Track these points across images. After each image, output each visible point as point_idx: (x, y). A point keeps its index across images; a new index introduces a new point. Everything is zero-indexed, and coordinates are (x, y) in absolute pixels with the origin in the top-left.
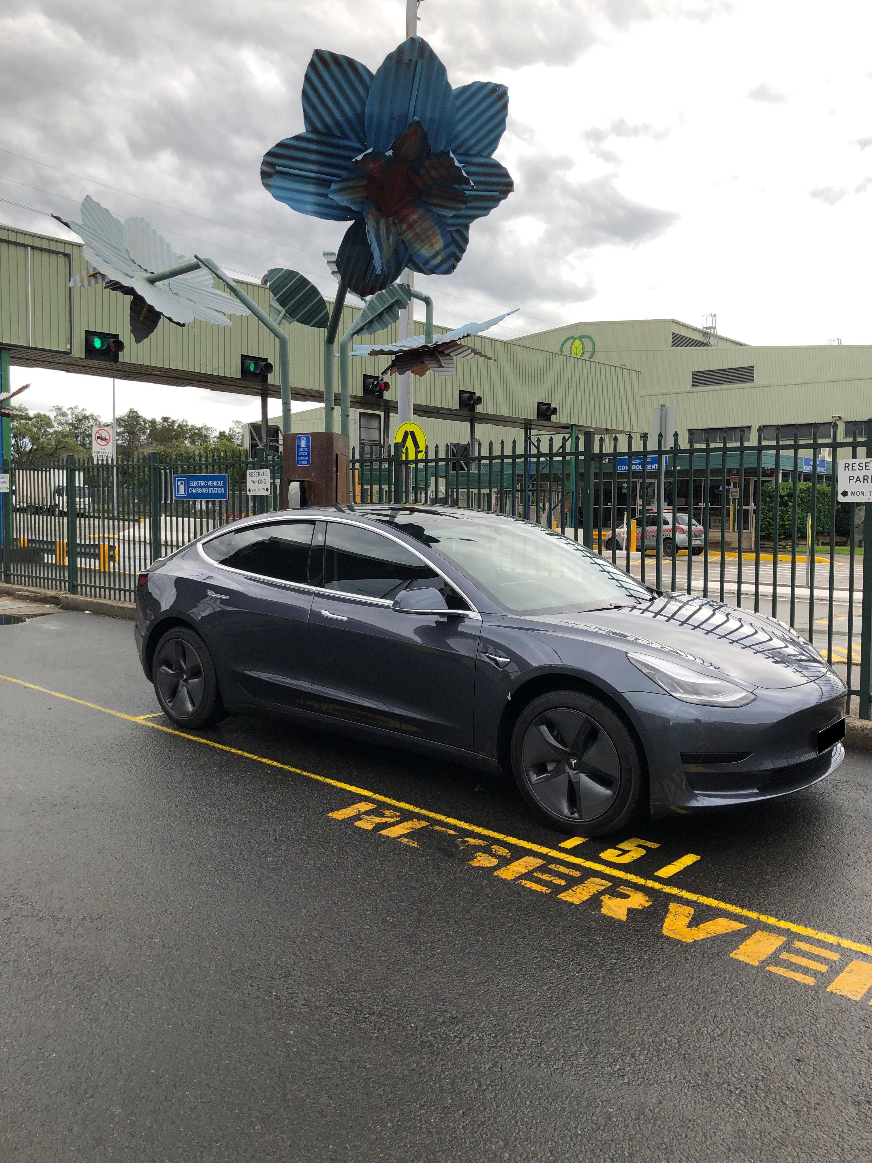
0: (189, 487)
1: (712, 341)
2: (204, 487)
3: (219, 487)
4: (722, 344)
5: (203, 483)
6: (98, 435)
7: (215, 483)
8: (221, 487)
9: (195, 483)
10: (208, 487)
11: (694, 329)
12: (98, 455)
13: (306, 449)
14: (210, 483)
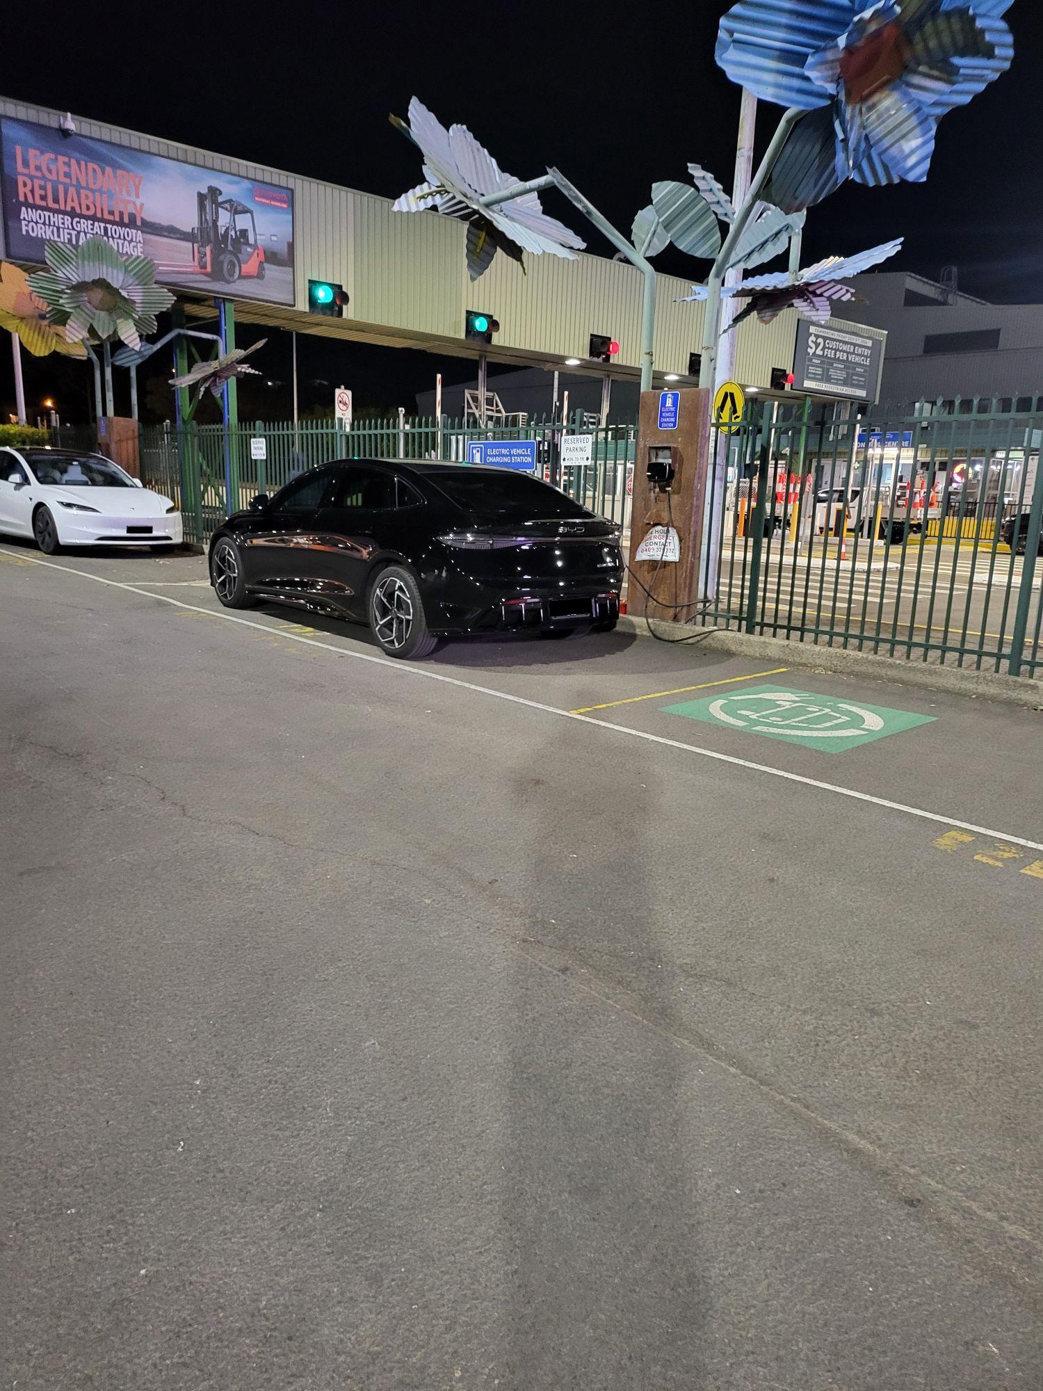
0: (486, 455)
1: (950, 299)
2: (506, 456)
3: (524, 456)
5: (504, 451)
7: (520, 451)
8: (528, 456)
9: (495, 451)
10: (511, 455)
13: (673, 409)
14: (514, 451)
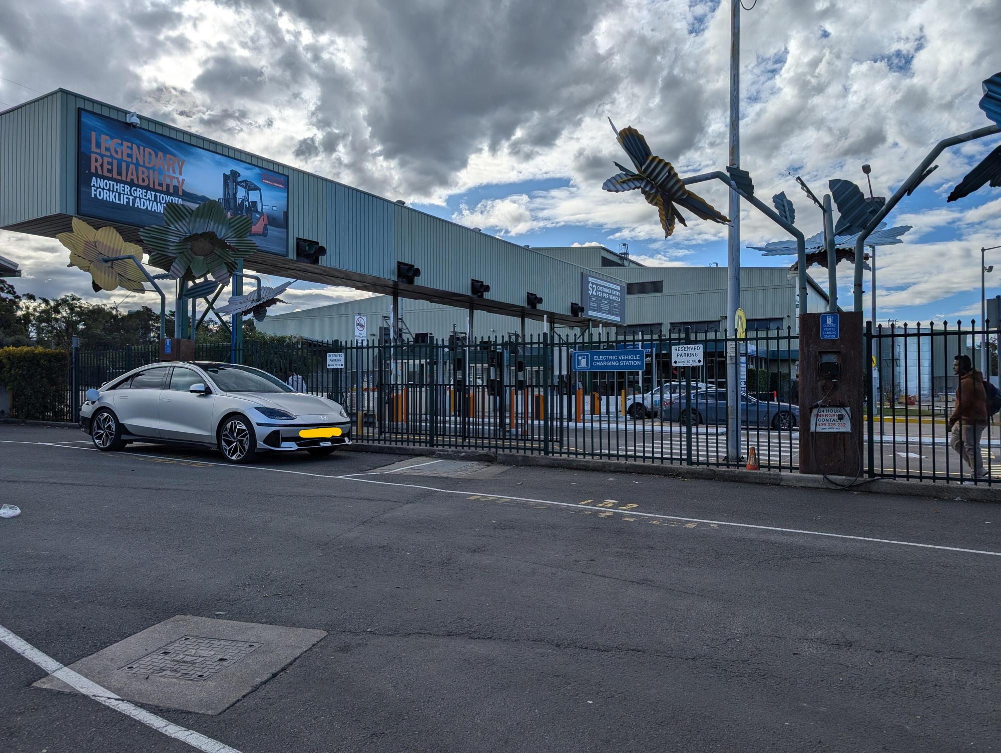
0: (592, 360)
1: (626, 263)
2: (613, 361)
3: (633, 360)
4: (632, 265)
5: (612, 357)
6: (358, 322)
7: (629, 357)
8: (637, 360)
9: (602, 358)
10: (619, 360)
11: (615, 254)
12: (358, 338)
14: (622, 357)
